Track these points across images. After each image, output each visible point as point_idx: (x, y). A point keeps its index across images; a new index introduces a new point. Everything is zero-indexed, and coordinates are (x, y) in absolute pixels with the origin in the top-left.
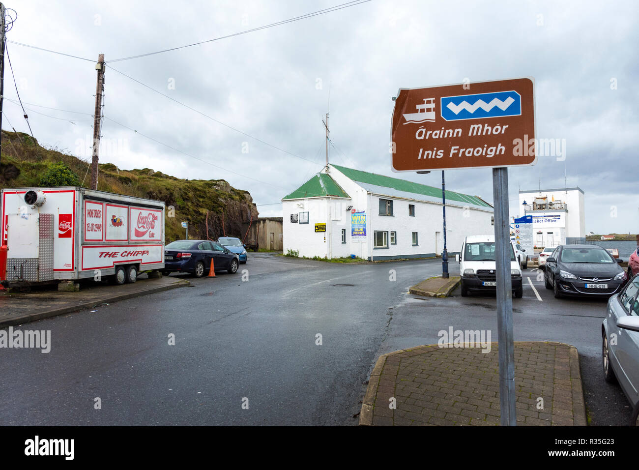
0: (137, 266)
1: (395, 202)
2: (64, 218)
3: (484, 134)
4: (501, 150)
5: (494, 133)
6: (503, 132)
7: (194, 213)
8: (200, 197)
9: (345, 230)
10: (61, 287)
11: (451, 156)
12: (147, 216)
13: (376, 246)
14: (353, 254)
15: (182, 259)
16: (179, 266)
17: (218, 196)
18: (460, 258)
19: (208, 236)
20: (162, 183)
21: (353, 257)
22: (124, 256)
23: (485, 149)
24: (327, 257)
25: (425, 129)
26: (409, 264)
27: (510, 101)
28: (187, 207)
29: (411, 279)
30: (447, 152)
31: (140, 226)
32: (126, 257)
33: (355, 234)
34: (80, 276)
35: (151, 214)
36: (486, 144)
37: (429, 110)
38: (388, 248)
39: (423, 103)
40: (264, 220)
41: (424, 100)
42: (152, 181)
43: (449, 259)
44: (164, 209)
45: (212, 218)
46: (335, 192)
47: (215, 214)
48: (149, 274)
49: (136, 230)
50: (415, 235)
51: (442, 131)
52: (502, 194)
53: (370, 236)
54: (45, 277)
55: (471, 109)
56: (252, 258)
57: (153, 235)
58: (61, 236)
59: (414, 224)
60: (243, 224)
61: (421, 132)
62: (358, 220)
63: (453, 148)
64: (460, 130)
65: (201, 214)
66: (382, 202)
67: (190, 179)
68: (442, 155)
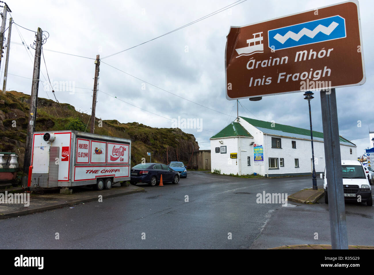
0: (112, 179)
1: (283, 140)
2: (65, 149)
3: (310, 58)
4: (327, 72)
5: (319, 56)
6: (328, 55)
7: (160, 148)
8: (164, 138)
9: (249, 157)
10: (62, 191)
11: (279, 82)
12: (119, 148)
13: (270, 168)
14: (255, 172)
15: (143, 175)
16: (141, 179)
17: (175, 137)
18: (323, 176)
19: (168, 161)
20: (142, 130)
21: (255, 174)
22: (103, 173)
23: (311, 73)
24: (239, 174)
25: (255, 60)
26: (294, 180)
27: (334, 25)
28: (156, 144)
29: (291, 189)
30: (275, 79)
31: (114, 154)
32: (104, 173)
33: (256, 160)
34: (72, 185)
35: (122, 147)
36: (311, 68)
37: (258, 43)
38: (278, 169)
39: (252, 37)
40: (202, 151)
41: (253, 35)
42: (137, 129)
43: (317, 176)
44: (130, 144)
45: (171, 151)
46: (243, 133)
47: (173, 148)
48: (121, 183)
49: (111, 156)
50: (297, 160)
51: (270, 60)
52: (330, 115)
53: (266, 161)
54: (52, 184)
55: (296, 37)
56: (191, 174)
57: (123, 160)
58: (63, 160)
59: (296, 153)
60: (189, 154)
61: (252, 63)
62: (258, 151)
63: (280, 74)
64: (287, 58)
65: (164, 148)
66: (273, 139)
67: (159, 128)
68: (270, 81)
